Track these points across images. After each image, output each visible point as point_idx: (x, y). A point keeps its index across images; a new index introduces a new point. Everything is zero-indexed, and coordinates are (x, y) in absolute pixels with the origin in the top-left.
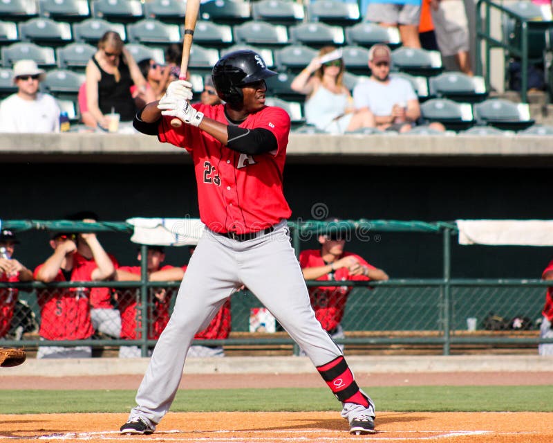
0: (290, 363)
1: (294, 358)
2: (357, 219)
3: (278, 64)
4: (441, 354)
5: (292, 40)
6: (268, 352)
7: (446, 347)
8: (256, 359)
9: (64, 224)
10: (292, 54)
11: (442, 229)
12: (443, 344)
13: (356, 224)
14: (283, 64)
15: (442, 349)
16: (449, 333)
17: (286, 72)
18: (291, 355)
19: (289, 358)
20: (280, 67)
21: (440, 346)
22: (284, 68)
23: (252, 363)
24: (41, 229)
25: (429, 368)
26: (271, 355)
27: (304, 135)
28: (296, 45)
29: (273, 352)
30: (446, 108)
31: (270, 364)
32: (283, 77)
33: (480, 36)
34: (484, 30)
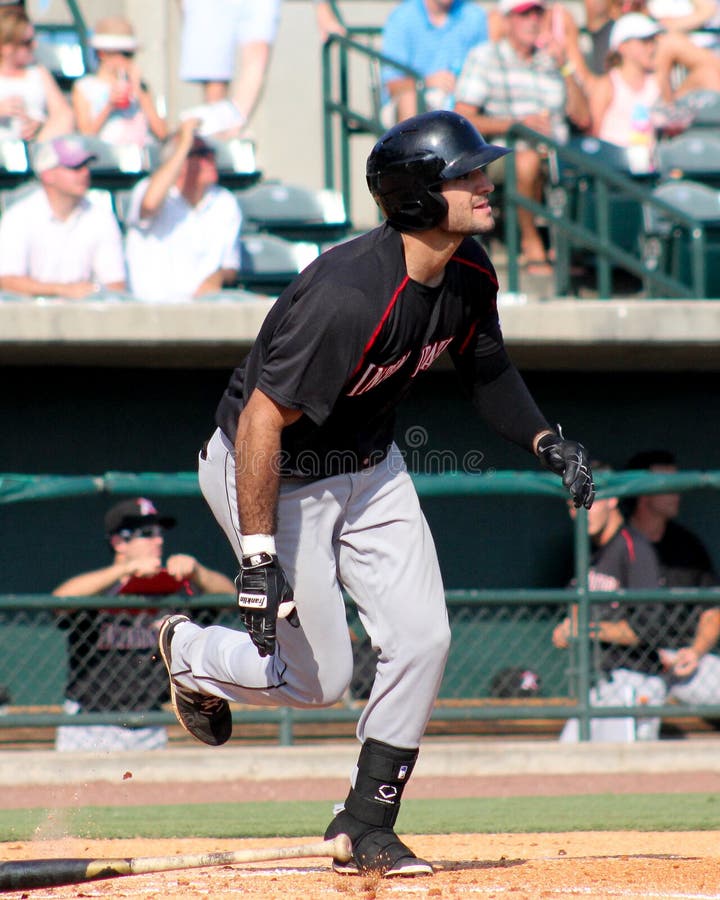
2: (100, 473)
7: (285, 728)
13: (99, 482)
25: (252, 771)
30: (268, 252)
33: (329, 108)
34: (336, 96)
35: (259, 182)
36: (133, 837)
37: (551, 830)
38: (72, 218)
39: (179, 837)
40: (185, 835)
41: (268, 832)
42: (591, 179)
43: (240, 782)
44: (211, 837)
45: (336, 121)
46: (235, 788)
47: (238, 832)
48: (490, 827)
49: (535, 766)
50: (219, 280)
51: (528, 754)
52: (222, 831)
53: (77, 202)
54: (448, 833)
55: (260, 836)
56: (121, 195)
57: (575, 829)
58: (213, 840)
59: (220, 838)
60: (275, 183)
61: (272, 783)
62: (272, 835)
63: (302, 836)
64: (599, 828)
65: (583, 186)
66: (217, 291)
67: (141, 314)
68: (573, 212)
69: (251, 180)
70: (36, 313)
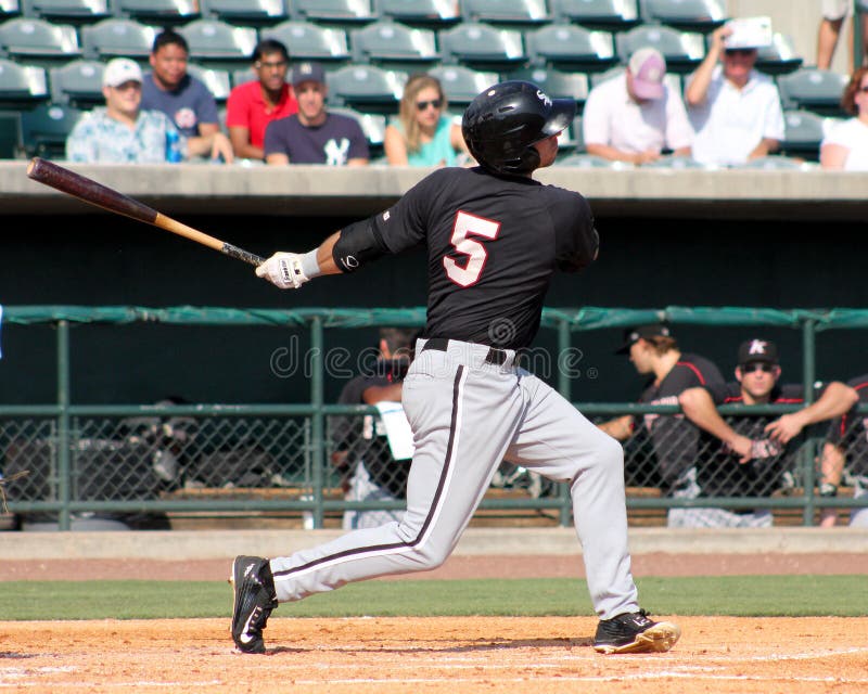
0: (555, 539)
1: (562, 530)
2: (662, 307)
3: (531, 54)
4: (800, 524)
5: (554, 15)
6: (517, 521)
7: (808, 512)
8: (499, 532)
9: (187, 315)
10: (554, 39)
11: (802, 321)
12: (802, 507)
13: (661, 314)
14: (540, 55)
15: (801, 516)
16: (812, 491)
17: (545, 67)
18: (555, 526)
19: (552, 531)
20: (534, 59)
21: (797, 512)
22: (542, 61)
23: (493, 539)
24: (149, 320)
25: (780, 546)
26: (522, 526)
27: (575, 169)
28: (561, 23)
29: (526, 521)
30: (804, 125)
31: (523, 539)
32: (539, 76)
35: (801, 67)
40: (712, 614)
41: (778, 612)
43: (771, 554)
44: (732, 615)
46: (767, 560)
47: (756, 611)
50: (765, 150)
52: (740, 611)
55: (771, 615)
58: (732, 618)
59: (740, 616)
61: (798, 556)
62: (782, 615)
63: (805, 616)
66: (763, 158)
69: (793, 66)
70: (615, 175)
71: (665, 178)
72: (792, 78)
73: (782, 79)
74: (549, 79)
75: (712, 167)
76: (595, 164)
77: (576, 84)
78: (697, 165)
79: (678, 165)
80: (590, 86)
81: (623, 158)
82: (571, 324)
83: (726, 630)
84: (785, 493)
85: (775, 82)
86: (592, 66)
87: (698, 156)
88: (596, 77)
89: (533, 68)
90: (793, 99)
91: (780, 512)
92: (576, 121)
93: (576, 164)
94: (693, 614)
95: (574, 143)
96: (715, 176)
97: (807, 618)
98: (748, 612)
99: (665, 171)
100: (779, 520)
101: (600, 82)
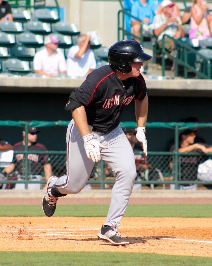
2: (57, 120)
3: (18, 42)
4: (99, 189)
5: (25, 30)
10: (25, 37)
12: (100, 184)
13: (57, 123)
14: (20, 42)
17: (22, 46)
20: (19, 43)
21: (99, 185)
22: (21, 44)
27: (31, 78)
28: (27, 32)
32: (20, 49)
33: (119, 29)
34: (121, 26)
35: (101, 47)
36: (57, 216)
37: (160, 217)
38: (53, 56)
39: (68, 216)
40: (69, 216)
41: (90, 216)
42: (183, 48)
43: (90, 198)
44: (76, 217)
45: (121, 32)
47: (83, 216)
48: (145, 216)
49: (163, 196)
51: (162, 193)
52: (78, 215)
53: (54, 52)
54: (134, 217)
55: (88, 217)
56: (66, 50)
57: (166, 217)
60: (105, 47)
61: (98, 199)
62: (91, 217)
64: (172, 216)
65: (182, 50)
67: (69, 81)
68: (179, 56)
69: (99, 46)
70: (43, 80)
71: (58, 81)
72: (98, 50)
73: (96, 50)
74: (23, 50)
75: (73, 77)
76: (37, 76)
77: (31, 51)
78: (68, 77)
79: (63, 77)
80: (36, 52)
81: (46, 75)
82: (28, 126)
83: (73, 221)
84: (95, 179)
85: (93, 51)
86: (37, 46)
87: (69, 74)
88: (38, 49)
89: (18, 46)
90: (99, 57)
91: (93, 185)
92: (31, 63)
93: (31, 76)
94: (64, 216)
95: (31, 70)
96: (74, 80)
97: (99, 217)
98: (80, 215)
99: (59, 79)
100: (93, 188)
101: (39, 51)
